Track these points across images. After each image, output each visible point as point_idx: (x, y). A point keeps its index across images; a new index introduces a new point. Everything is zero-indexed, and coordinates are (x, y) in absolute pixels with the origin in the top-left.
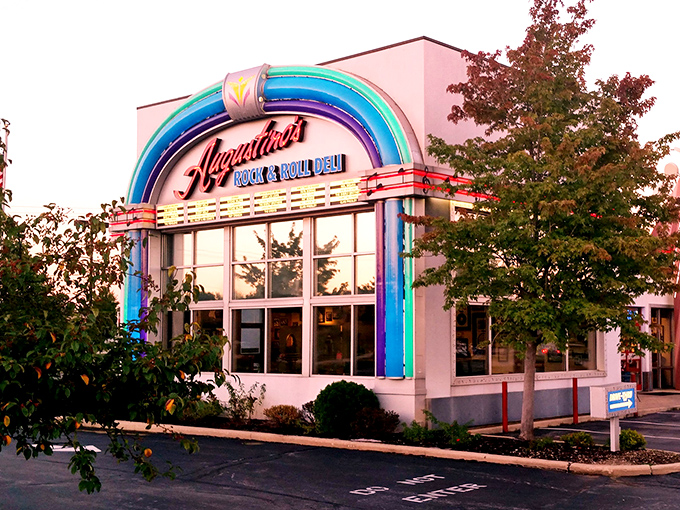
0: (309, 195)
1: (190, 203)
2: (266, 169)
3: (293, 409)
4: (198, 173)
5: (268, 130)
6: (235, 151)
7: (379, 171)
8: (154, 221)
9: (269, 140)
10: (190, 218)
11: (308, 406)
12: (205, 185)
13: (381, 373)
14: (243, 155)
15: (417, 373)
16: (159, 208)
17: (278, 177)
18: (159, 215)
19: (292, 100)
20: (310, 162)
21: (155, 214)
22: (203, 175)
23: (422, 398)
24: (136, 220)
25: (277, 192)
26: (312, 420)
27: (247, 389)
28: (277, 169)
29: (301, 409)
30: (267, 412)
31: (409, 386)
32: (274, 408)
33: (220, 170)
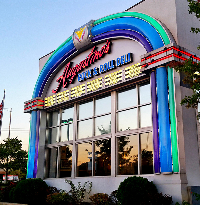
0: (114, 77)
1: (58, 94)
2: (92, 70)
3: (105, 196)
4: (62, 79)
5: (94, 51)
6: (78, 65)
7: (152, 53)
8: (43, 105)
9: (94, 56)
10: (58, 101)
11: (114, 193)
12: (65, 84)
13: (158, 170)
14: (82, 66)
15: (181, 170)
16: (46, 99)
17: (98, 72)
18: (45, 102)
19: (105, 33)
20: (114, 61)
21: (44, 102)
22: (64, 80)
23: (185, 186)
24: (35, 105)
25: (98, 80)
26: (116, 201)
27: (82, 185)
28: (98, 69)
29: (110, 195)
30: (91, 198)
31: (177, 178)
32: (95, 195)
33: (72, 76)
